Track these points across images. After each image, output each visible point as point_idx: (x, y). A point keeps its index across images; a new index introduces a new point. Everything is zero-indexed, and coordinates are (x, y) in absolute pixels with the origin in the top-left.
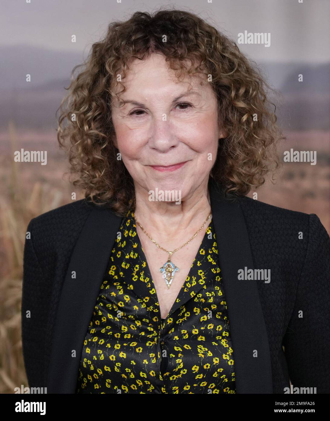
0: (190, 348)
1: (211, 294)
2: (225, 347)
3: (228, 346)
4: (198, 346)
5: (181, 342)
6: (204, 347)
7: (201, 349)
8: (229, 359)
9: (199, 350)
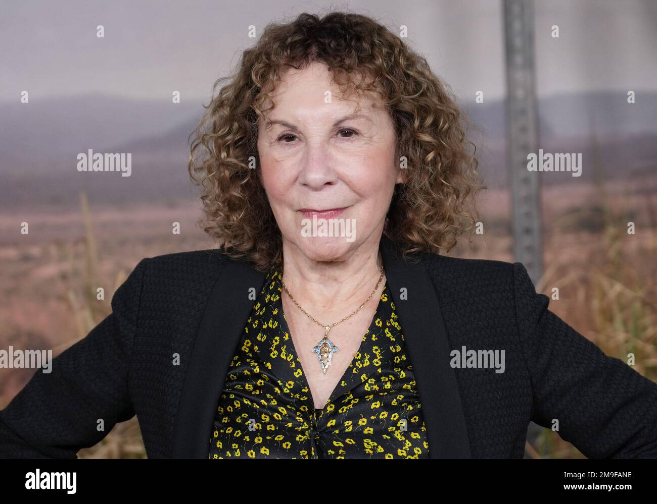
0: (354, 443)
1: (389, 377)
2: (400, 440)
3: (403, 438)
4: (365, 440)
5: (343, 436)
6: (372, 441)
7: (368, 443)
8: (406, 455)
9: (366, 445)
